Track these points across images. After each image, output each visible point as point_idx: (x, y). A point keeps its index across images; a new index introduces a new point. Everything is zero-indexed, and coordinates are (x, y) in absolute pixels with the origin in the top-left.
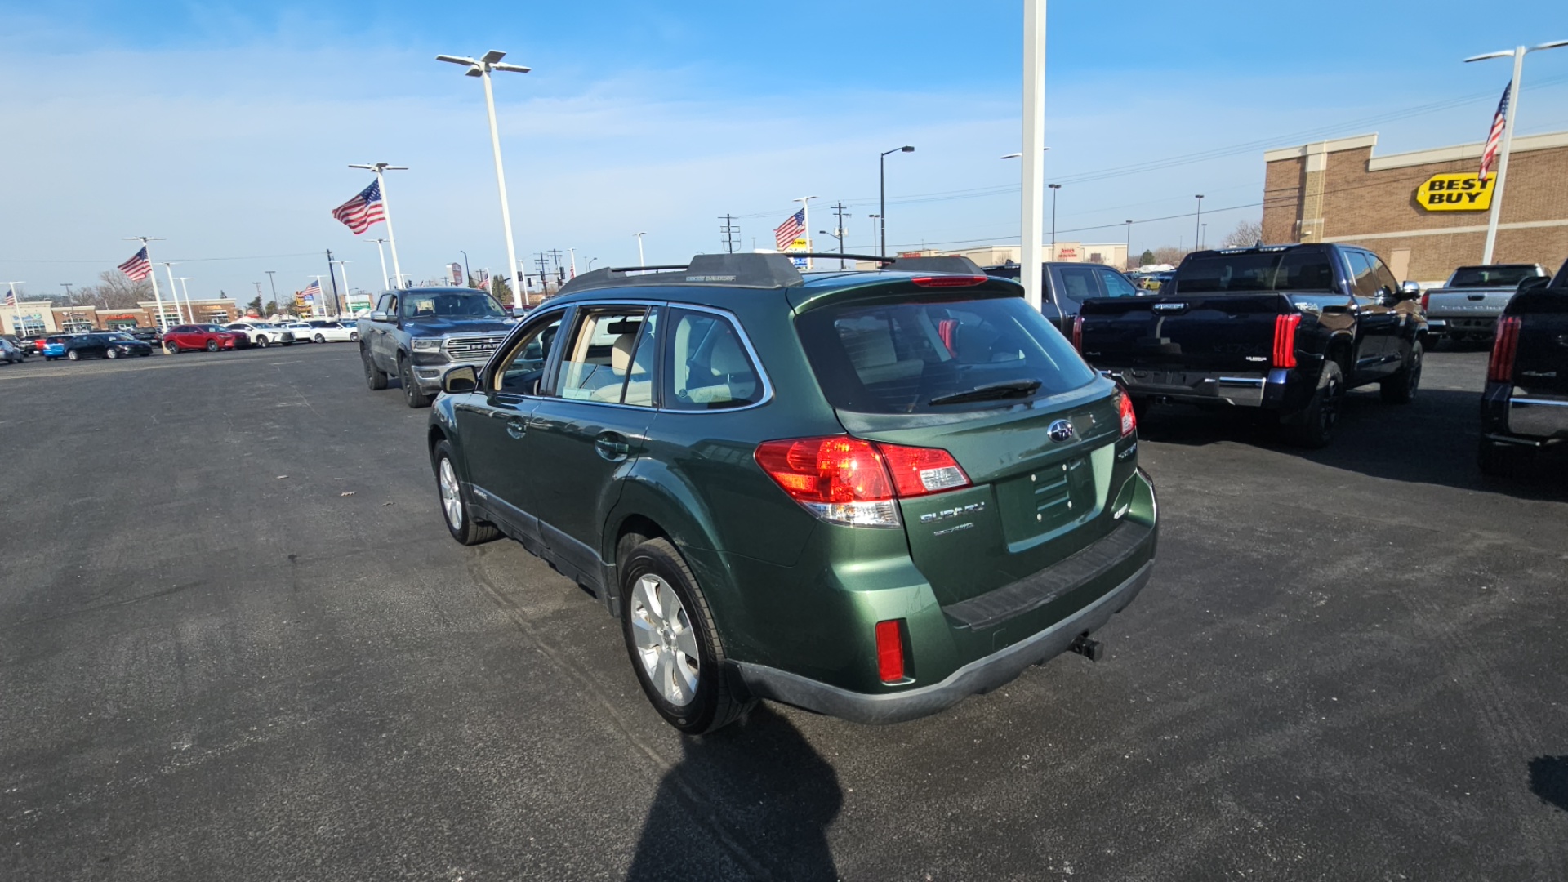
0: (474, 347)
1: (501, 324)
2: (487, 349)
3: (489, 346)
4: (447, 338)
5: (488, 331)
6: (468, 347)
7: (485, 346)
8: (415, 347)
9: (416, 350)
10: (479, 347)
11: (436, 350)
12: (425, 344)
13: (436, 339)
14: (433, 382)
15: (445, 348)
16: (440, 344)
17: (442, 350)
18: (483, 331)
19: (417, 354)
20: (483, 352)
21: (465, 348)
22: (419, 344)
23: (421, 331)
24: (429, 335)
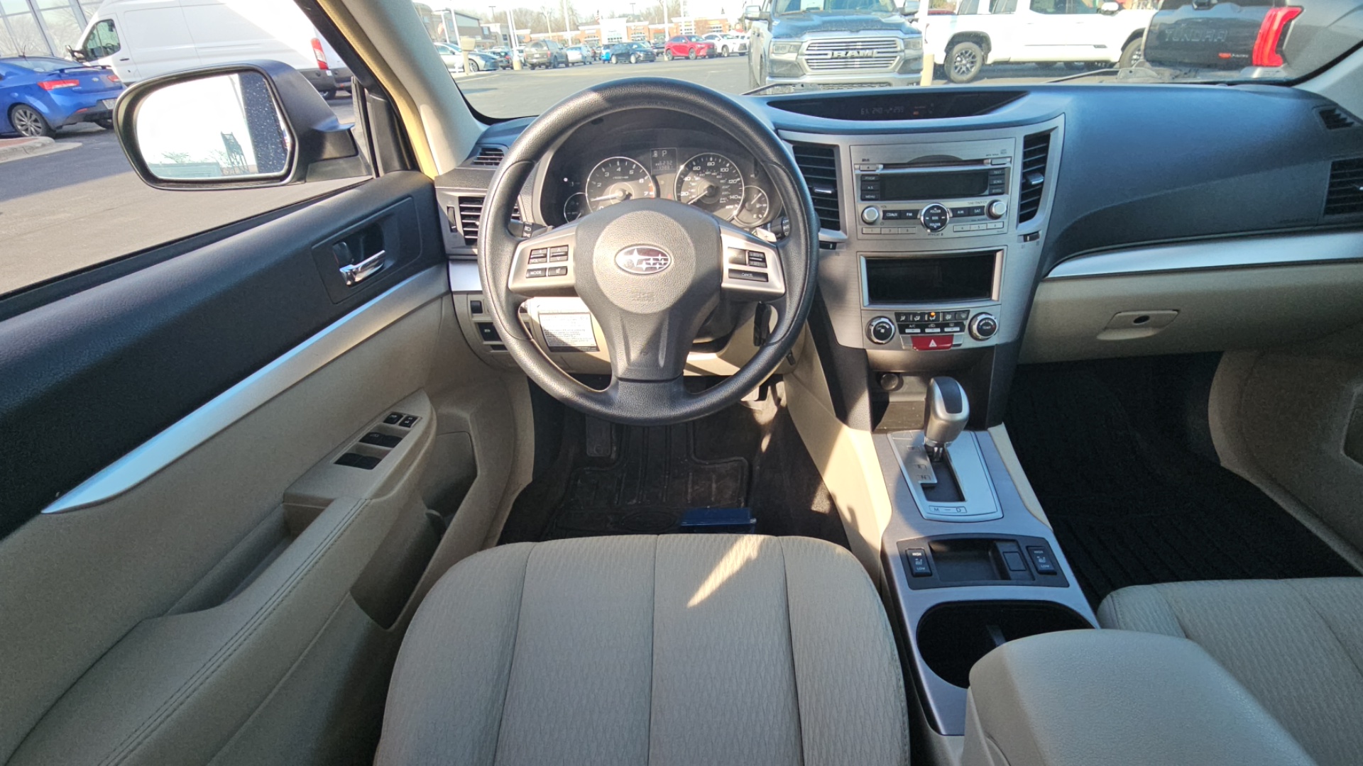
0: (836, 54)
1: (879, 22)
2: (852, 57)
3: (855, 53)
4: (808, 39)
5: (858, 31)
7: (850, 53)
8: (773, 53)
9: (773, 57)
10: (843, 54)
11: (791, 57)
12: (784, 48)
13: (795, 41)
15: (802, 55)
16: (797, 49)
17: (800, 57)
18: (852, 31)
19: (773, 62)
20: (845, 63)
21: (826, 54)
22: (778, 49)
23: (784, 31)
24: (789, 36)
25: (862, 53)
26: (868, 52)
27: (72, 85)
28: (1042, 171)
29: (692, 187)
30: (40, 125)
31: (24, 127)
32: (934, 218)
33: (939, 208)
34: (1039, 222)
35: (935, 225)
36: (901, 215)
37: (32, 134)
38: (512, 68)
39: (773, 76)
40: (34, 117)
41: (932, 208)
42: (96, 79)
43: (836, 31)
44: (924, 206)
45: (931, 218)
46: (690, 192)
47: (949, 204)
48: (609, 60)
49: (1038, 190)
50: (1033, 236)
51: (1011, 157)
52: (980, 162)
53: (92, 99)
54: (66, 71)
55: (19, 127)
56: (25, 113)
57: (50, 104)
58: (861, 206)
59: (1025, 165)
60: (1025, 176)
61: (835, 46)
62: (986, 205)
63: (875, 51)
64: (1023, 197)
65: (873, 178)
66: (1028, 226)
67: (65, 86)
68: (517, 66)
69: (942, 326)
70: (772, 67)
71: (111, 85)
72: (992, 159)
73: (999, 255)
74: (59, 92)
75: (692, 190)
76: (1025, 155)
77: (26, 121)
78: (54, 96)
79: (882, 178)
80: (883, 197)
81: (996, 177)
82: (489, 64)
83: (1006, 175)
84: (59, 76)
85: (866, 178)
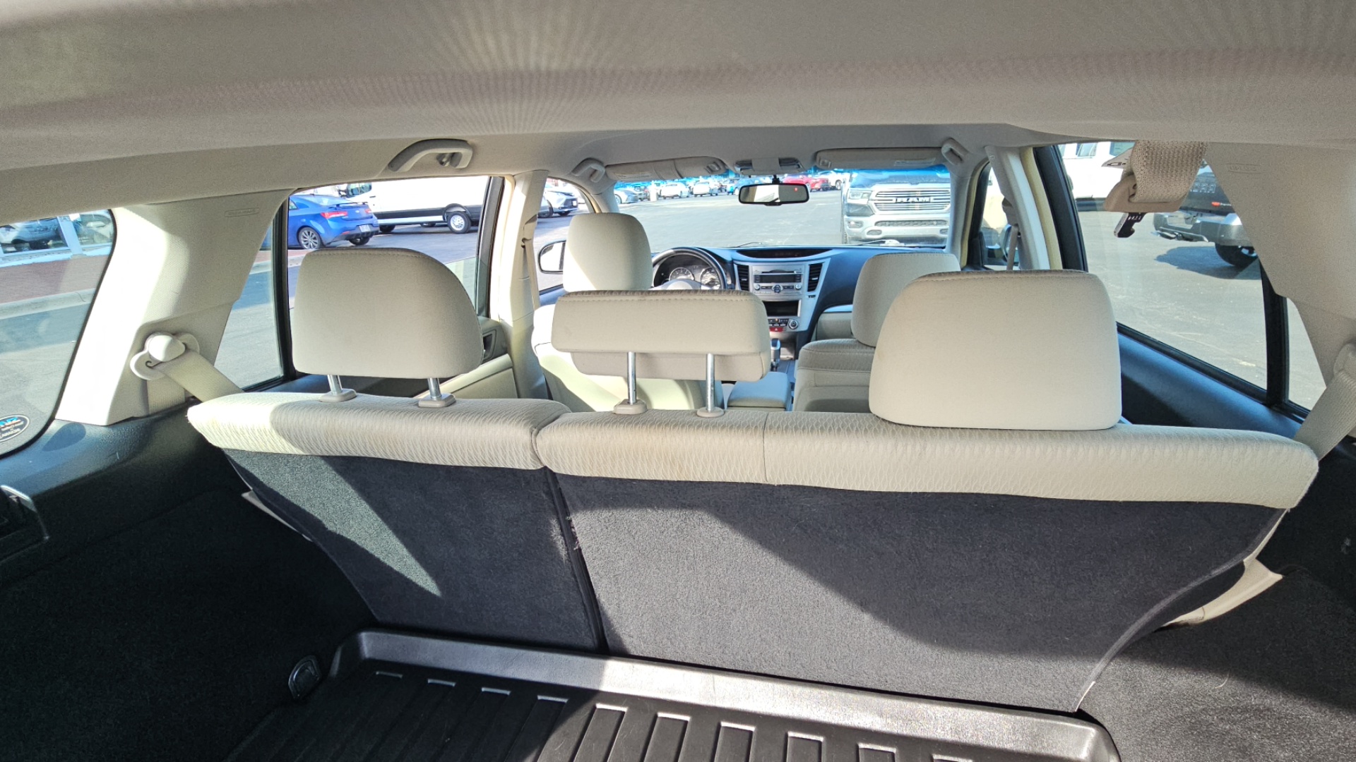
0: (899, 200)
2: (913, 202)
3: (915, 200)
4: (876, 189)
5: (917, 184)
6: (894, 201)
7: (911, 200)
8: (849, 198)
9: (849, 201)
10: (905, 200)
11: (863, 202)
12: (857, 195)
13: (867, 189)
14: (856, 233)
15: (872, 200)
16: (869, 195)
17: (870, 202)
18: (912, 184)
19: (850, 205)
20: (907, 205)
21: (891, 200)
22: (853, 195)
23: (860, 182)
24: (862, 186)
25: (921, 199)
26: (927, 199)
27: (342, 215)
28: (818, 276)
30: (316, 241)
31: (306, 243)
33: (778, 286)
34: (817, 292)
35: (778, 291)
36: (767, 288)
37: (310, 247)
38: (649, 200)
39: (849, 215)
40: (314, 236)
41: (776, 286)
42: (358, 211)
43: (900, 183)
44: (773, 285)
45: (776, 289)
47: (781, 285)
48: (732, 192)
49: (817, 282)
50: (814, 296)
51: (804, 271)
52: (793, 272)
53: (352, 225)
54: (341, 206)
55: (303, 242)
56: (309, 233)
57: (327, 228)
58: (755, 285)
59: (810, 274)
60: (810, 277)
61: (898, 194)
62: (796, 285)
63: (932, 198)
64: (809, 284)
66: (812, 293)
67: (338, 215)
68: (653, 197)
69: (779, 324)
70: (848, 208)
71: (364, 215)
72: (797, 271)
73: (800, 302)
74: (334, 220)
76: (810, 270)
77: (309, 239)
78: (329, 222)
79: (761, 276)
80: (761, 282)
81: (799, 277)
82: (630, 198)
83: (802, 276)
84: (336, 209)
85: (758, 276)
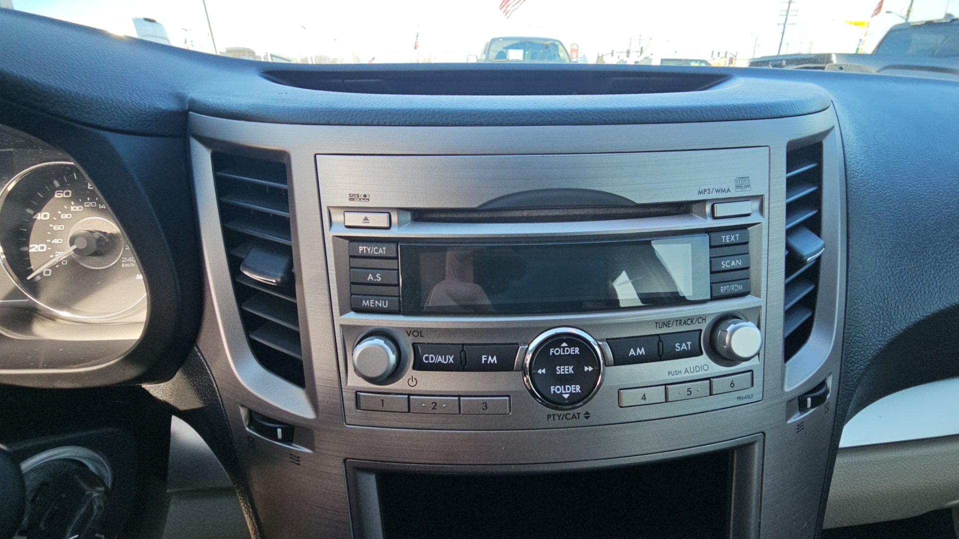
28: (816, 225)
29: (55, 234)
32: (561, 370)
33: (573, 340)
35: (566, 391)
36: (468, 359)
41: (555, 341)
45: (552, 371)
46: (49, 245)
49: (814, 269)
51: (760, 198)
52: (683, 209)
62: (704, 327)
65: (382, 251)
72: (715, 202)
75: (55, 241)
81: (726, 250)
83: (752, 247)
85: (362, 249)
